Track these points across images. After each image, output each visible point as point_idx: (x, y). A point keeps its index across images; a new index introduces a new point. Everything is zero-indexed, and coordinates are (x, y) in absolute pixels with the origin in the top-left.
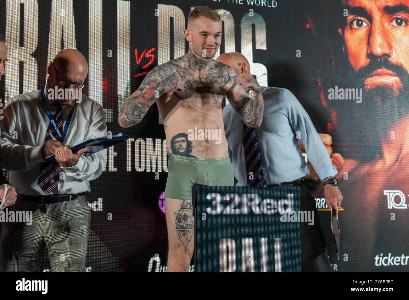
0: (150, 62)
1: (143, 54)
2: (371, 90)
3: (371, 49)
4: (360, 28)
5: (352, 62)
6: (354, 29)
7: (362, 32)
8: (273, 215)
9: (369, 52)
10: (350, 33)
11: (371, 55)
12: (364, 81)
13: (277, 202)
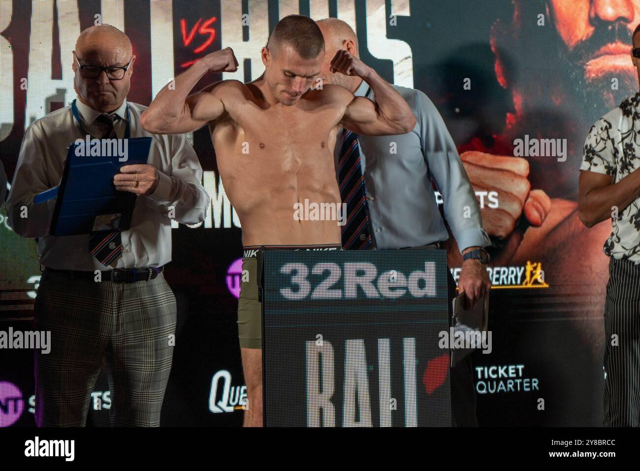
0: (209, 42)
1: (196, 27)
2: (596, 79)
3: (596, 10)
5: (563, 32)
9: (592, 15)
11: (596, 20)
12: (584, 64)
13: (407, 275)
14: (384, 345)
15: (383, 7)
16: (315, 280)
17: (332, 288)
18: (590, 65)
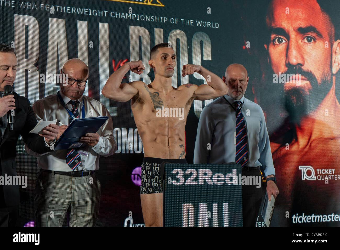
1: (119, 64)
2: (289, 91)
3: (288, 60)
4: (280, 44)
5: (275, 69)
6: (276, 44)
7: (282, 47)
8: (222, 185)
9: (287, 62)
10: (273, 48)
11: (288, 65)
13: (225, 175)
14: (215, 205)
15: (200, 56)
16: (186, 177)
17: (194, 180)
18: (286, 84)
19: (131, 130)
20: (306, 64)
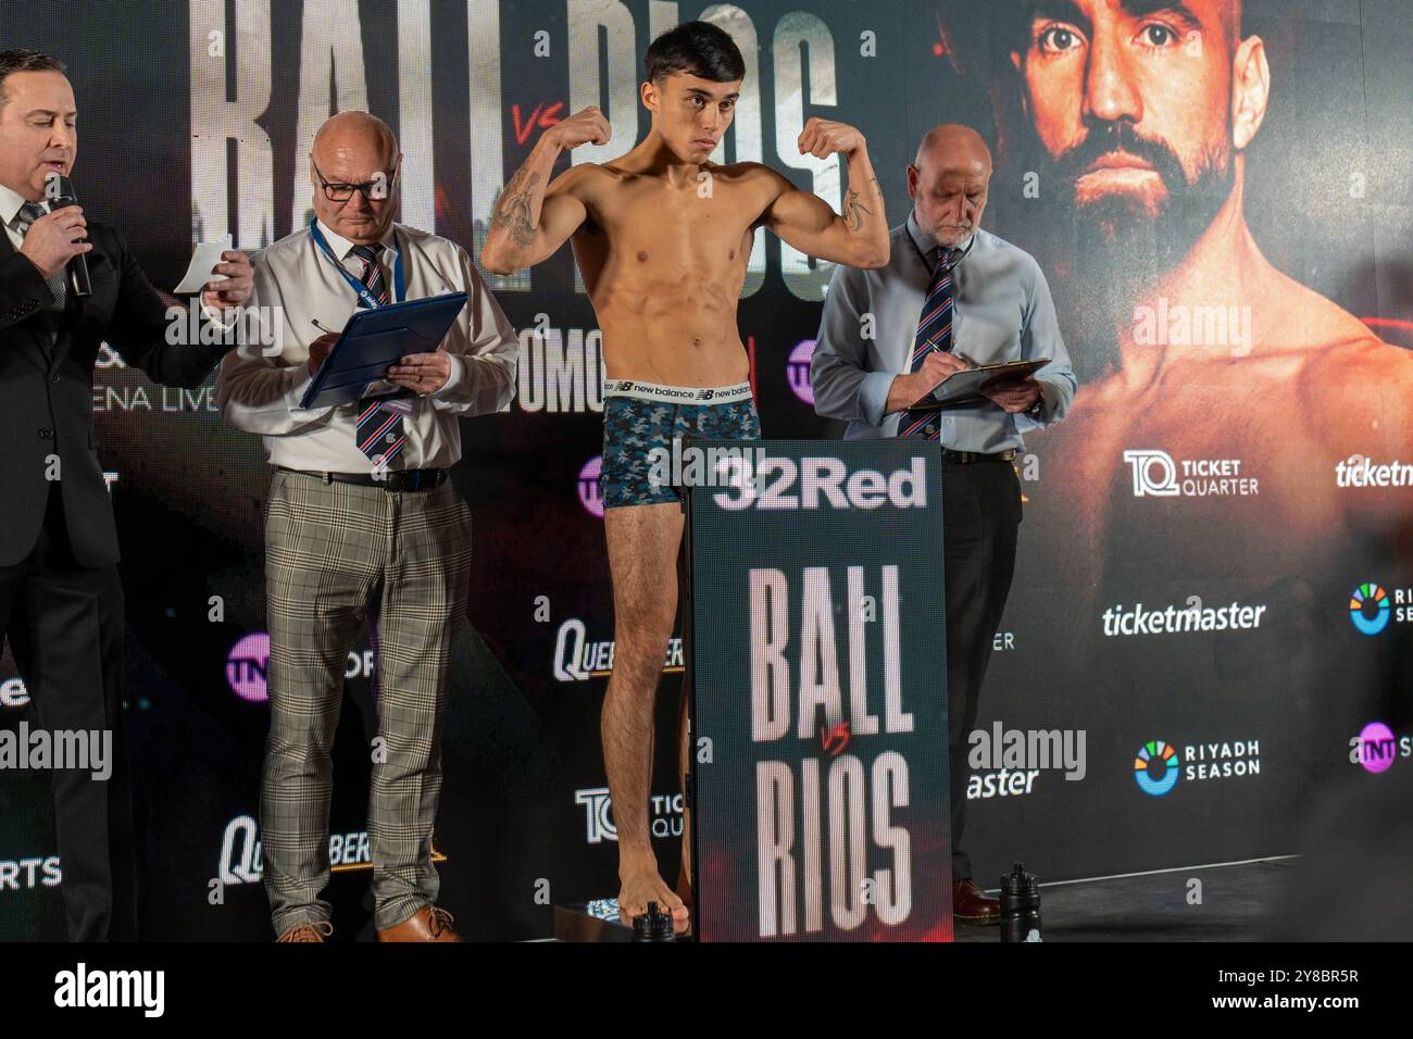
2: (1092, 203)
3: (1090, 104)
4: (1064, 51)
5: (1045, 134)
6: (1049, 52)
7: (1068, 61)
8: (878, 510)
9: (1086, 110)
10: (1040, 64)
11: (1090, 119)
12: (1075, 181)
13: (887, 477)
14: (856, 575)
15: (798, 93)
17: (786, 493)
18: (1081, 182)
19: (575, 335)
20: (1147, 115)
